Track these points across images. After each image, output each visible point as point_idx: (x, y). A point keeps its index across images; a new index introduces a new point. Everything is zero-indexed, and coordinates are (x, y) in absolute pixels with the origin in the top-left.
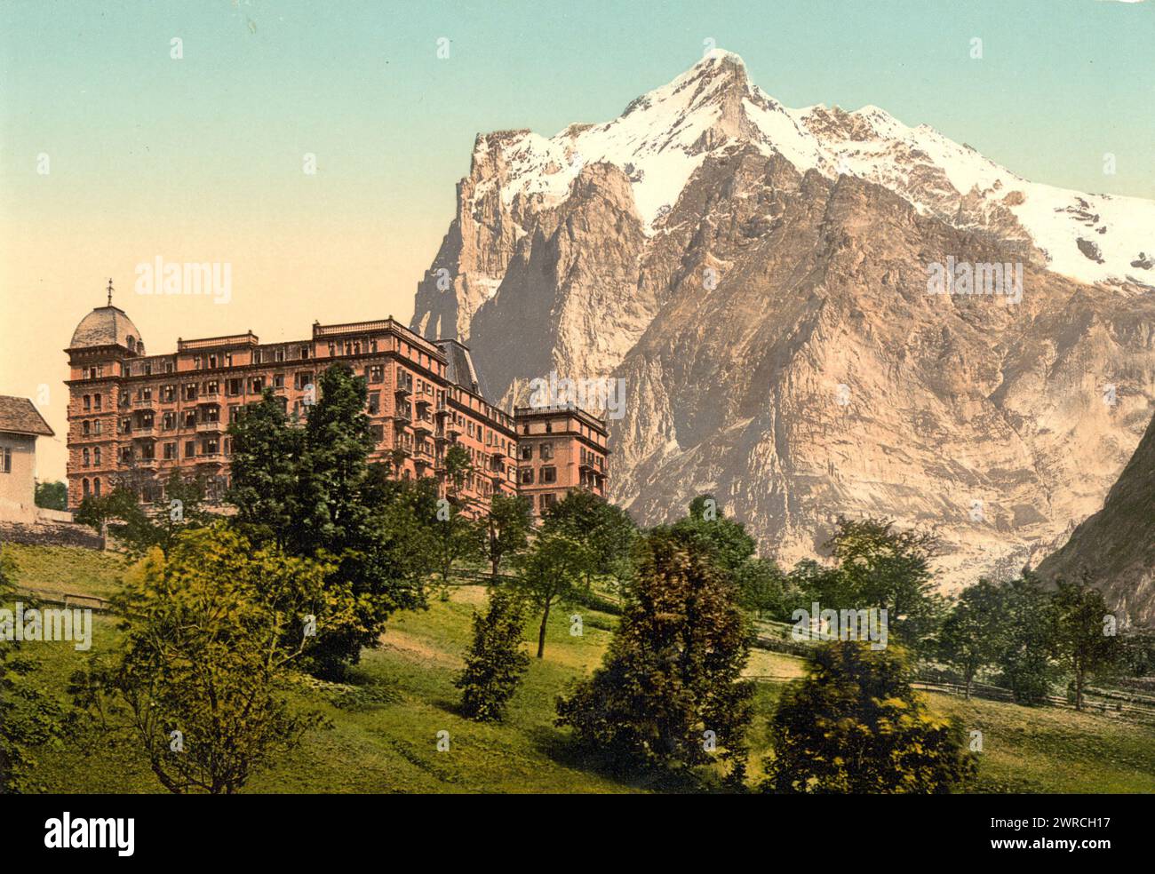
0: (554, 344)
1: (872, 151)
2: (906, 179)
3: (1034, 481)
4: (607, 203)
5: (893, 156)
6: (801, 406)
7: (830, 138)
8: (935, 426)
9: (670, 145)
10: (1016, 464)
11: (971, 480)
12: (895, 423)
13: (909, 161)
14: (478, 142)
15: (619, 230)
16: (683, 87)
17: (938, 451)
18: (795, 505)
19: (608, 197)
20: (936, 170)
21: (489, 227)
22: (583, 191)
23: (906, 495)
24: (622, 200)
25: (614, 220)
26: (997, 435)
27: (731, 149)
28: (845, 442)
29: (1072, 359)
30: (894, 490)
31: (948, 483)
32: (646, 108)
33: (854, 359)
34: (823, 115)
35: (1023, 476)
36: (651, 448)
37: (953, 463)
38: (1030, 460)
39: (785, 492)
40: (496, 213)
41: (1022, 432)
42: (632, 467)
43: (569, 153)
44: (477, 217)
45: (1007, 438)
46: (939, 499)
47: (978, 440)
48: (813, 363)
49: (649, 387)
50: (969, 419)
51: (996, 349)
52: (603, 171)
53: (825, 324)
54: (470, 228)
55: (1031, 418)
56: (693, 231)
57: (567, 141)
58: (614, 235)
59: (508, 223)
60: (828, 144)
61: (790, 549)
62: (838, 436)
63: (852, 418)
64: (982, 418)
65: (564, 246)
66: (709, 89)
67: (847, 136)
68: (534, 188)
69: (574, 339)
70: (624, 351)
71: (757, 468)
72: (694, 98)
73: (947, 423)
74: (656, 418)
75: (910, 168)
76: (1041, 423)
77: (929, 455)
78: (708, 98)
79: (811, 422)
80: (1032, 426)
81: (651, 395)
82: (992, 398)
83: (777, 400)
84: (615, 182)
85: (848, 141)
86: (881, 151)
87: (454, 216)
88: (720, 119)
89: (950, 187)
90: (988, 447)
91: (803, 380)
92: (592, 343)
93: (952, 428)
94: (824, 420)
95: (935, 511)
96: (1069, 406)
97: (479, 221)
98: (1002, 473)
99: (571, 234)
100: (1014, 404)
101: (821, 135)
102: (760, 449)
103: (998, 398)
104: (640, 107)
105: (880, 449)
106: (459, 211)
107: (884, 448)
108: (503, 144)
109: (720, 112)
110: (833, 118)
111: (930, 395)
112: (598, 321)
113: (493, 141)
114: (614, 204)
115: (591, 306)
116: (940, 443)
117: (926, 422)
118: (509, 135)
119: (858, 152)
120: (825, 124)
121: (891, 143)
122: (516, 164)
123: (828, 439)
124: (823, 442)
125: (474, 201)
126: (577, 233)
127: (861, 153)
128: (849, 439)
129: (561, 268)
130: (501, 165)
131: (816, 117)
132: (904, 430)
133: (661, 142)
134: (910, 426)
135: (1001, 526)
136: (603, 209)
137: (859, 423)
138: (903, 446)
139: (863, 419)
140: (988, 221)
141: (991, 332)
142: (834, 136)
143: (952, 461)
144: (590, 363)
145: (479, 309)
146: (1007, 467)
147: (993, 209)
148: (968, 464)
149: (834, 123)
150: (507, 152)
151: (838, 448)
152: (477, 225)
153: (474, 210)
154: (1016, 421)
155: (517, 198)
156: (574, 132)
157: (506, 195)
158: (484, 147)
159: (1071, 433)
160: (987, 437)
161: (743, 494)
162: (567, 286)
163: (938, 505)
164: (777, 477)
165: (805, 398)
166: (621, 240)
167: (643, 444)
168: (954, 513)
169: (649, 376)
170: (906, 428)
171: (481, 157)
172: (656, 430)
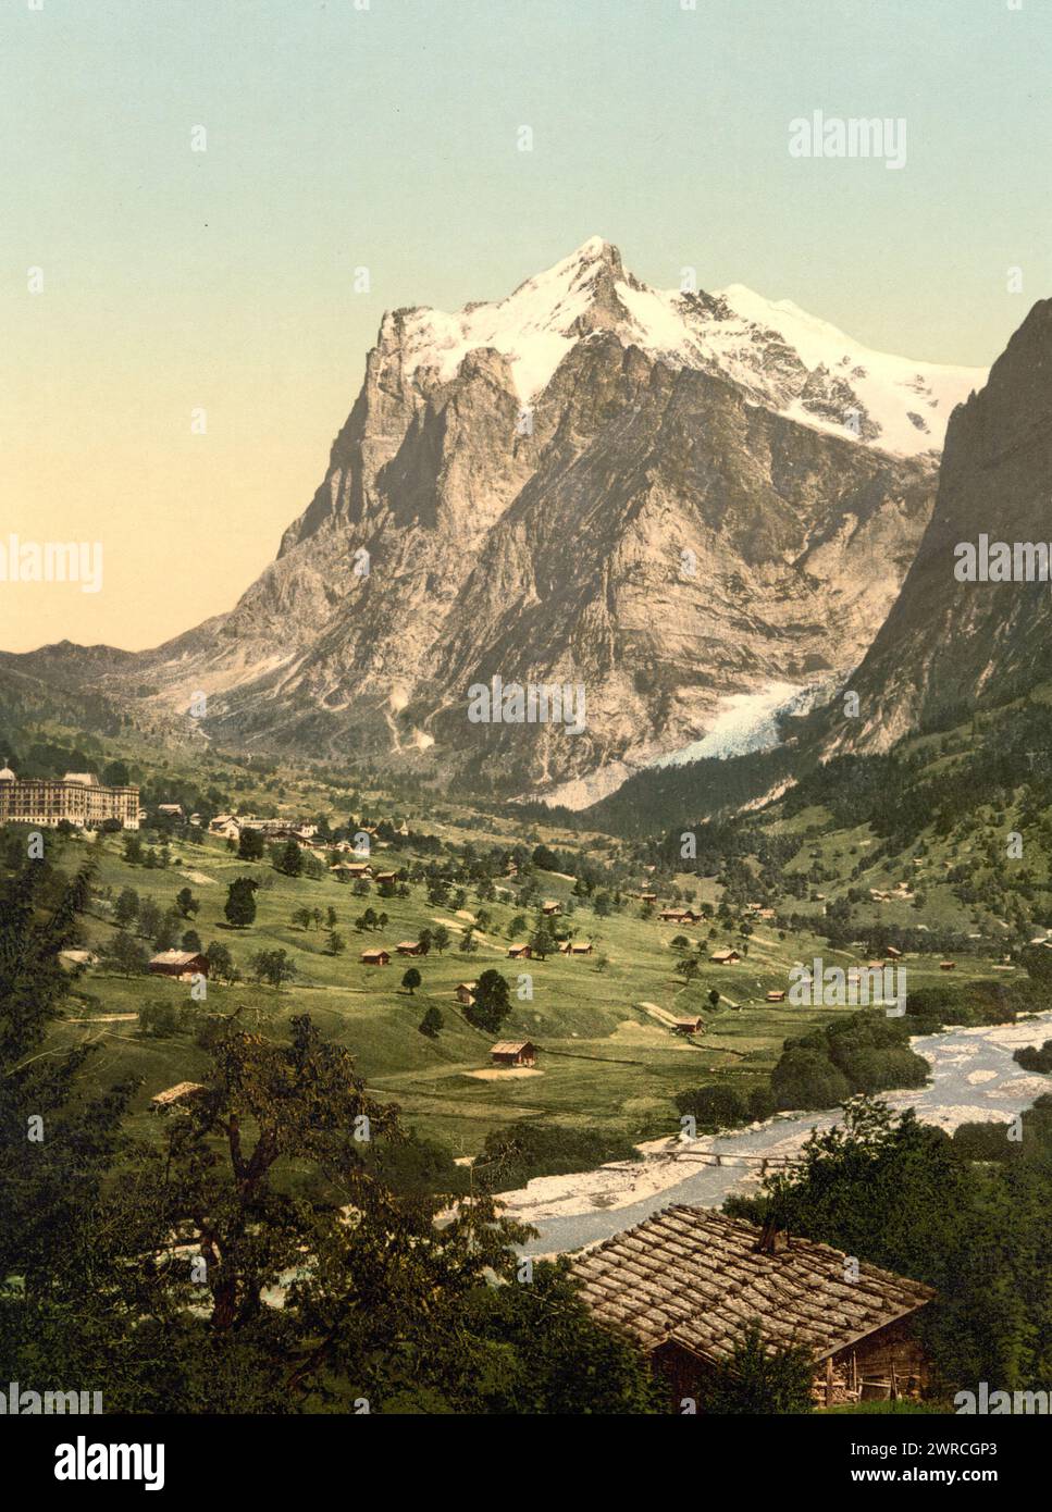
0: (439, 504)
1: (733, 330)
2: (760, 356)
3: (824, 634)
4: (489, 383)
5: (750, 336)
6: (629, 570)
7: (695, 318)
8: (743, 588)
9: (551, 327)
10: (811, 620)
11: (770, 632)
12: (709, 585)
13: (763, 340)
14: (384, 318)
15: (497, 408)
16: (566, 271)
17: (743, 609)
18: (619, 653)
19: (490, 378)
20: (789, 349)
21: (393, 395)
22: (468, 371)
23: (713, 646)
24: (502, 380)
25: (494, 398)
26: (796, 596)
27: (595, 338)
28: (664, 602)
29: (865, 531)
30: (703, 642)
31: (750, 636)
32: (535, 288)
33: (677, 532)
34: (689, 297)
35: (816, 630)
36: (514, 599)
37: (756, 619)
38: (823, 617)
39: (612, 642)
40: (399, 385)
41: (818, 592)
42: (496, 614)
43: (465, 329)
44: (382, 386)
45: (804, 598)
46: (740, 649)
47: (779, 600)
48: (640, 536)
49: (513, 547)
50: (773, 582)
51: (806, 521)
52: (486, 355)
53: (651, 504)
54: (376, 396)
55: (827, 581)
56: (562, 408)
57: (464, 318)
58: (493, 412)
59: (409, 393)
60: (693, 325)
61: (614, 689)
62: (658, 597)
63: (671, 582)
64: (784, 581)
65: (451, 421)
66: (586, 277)
67: (711, 315)
68: (432, 363)
69: (456, 500)
70: (498, 513)
71: (590, 622)
72: (573, 283)
73: (753, 586)
74: (517, 574)
75: (764, 346)
76: (835, 586)
77: (736, 613)
78: (584, 285)
79: (634, 584)
80: (828, 588)
81: (515, 555)
82: (795, 565)
83: (610, 567)
84: (496, 365)
85: (712, 321)
86: (741, 330)
87: (362, 384)
88: (593, 305)
89: (799, 362)
90: (788, 604)
91: (632, 548)
92: (472, 506)
93: (759, 591)
94: (647, 583)
95: (736, 659)
96: (861, 571)
97: (385, 391)
98: (799, 628)
99: (457, 410)
100: (813, 568)
101: (688, 315)
102: (593, 606)
103: (799, 565)
104: (528, 287)
105: (692, 607)
106: (366, 382)
107: (697, 606)
108: (406, 319)
109: (593, 299)
110: (699, 300)
111: (741, 562)
112: (477, 487)
113: (398, 316)
114: (494, 383)
115: (473, 475)
116: (746, 601)
117: (737, 584)
118: (413, 310)
119: (719, 332)
120: (691, 306)
121: (748, 324)
122: (417, 339)
123: (649, 599)
124: (644, 601)
125: (380, 371)
126: (462, 410)
127: (723, 333)
128: (668, 599)
129: (448, 441)
130: (405, 339)
131: (684, 299)
132: (716, 591)
133: (543, 323)
134: (721, 588)
135: (793, 672)
136: (484, 389)
137: (676, 586)
138: (713, 605)
139: (680, 582)
140: (829, 396)
141: (803, 506)
142: (700, 318)
143: (756, 618)
144: (469, 522)
145: (382, 470)
146: (802, 622)
147: (835, 385)
148: (769, 620)
149: (699, 305)
150: (411, 325)
151: (656, 607)
152: (382, 393)
153: (379, 380)
154: (815, 583)
155: (418, 370)
156: (469, 308)
157: (408, 368)
158: (390, 322)
159: (862, 593)
160: (787, 597)
161: (578, 643)
162: (452, 456)
163: (739, 654)
164: (605, 631)
165: (632, 564)
166: (499, 415)
167: (506, 596)
168: (751, 661)
169: (514, 539)
170: (719, 590)
171: (387, 333)
172: (518, 583)
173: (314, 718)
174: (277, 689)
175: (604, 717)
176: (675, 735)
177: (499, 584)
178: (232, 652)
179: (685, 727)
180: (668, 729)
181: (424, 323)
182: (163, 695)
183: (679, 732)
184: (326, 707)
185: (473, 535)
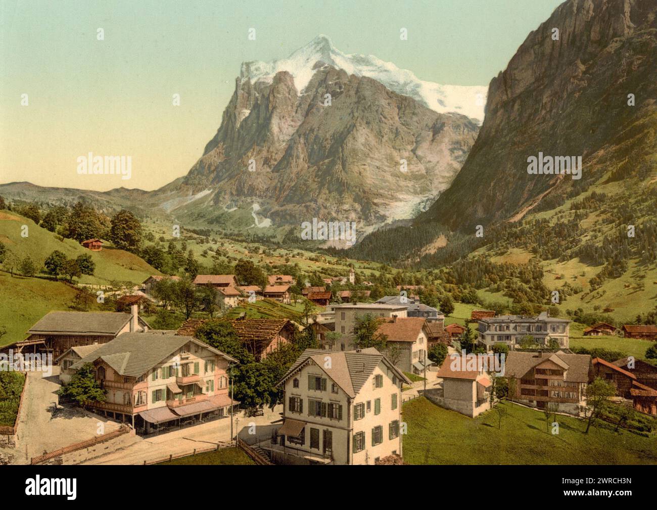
1: (371, 69)
3: (426, 178)
4: (285, 85)
6: (350, 153)
7: (358, 65)
8: (394, 160)
9: (306, 66)
10: (420, 172)
11: (405, 178)
12: (381, 159)
14: (243, 65)
15: (289, 94)
17: (395, 168)
18: (348, 186)
19: (285, 83)
21: (246, 92)
22: (277, 80)
23: (385, 183)
24: (291, 84)
25: (288, 91)
26: (414, 163)
27: (326, 68)
28: (364, 165)
29: (438, 138)
30: (381, 181)
31: (398, 179)
33: (367, 137)
34: (355, 57)
35: (422, 176)
36: (300, 166)
38: (425, 171)
39: (345, 181)
40: (249, 88)
41: (422, 162)
43: (273, 68)
44: (243, 89)
45: (417, 164)
46: (395, 184)
48: (354, 139)
49: (300, 146)
50: (405, 157)
51: (413, 135)
52: (284, 74)
53: (358, 125)
54: (240, 92)
55: (425, 157)
56: (313, 94)
58: (287, 95)
59: (253, 91)
60: (357, 67)
61: (347, 200)
62: (362, 163)
63: (367, 157)
64: (409, 157)
66: (318, 48)
67: (363, 64)
68: (261, 80)
69: (275, 128)
70: (291, 134)
71: (336, 173)
72: (313, 51)
73: (398, 159)
74: (302, 156)
76: (428, 159)
77: (392, 170)
78: (318, 51)
79: (353, 158)
80: (425, 160)
81: (300, 148)
82: (412, 151)
83: (342, 151)
84: (288, 77)
85: (364, 66)
86: (374, 69)
87: (235, 89)
88: (322, 57)
89: (397, 82)
90: (411, 166)
91: (351, 144)
92: (281, 131)
94: (358, 157)
95: (394, 188)
96: (437, 153)
97: (243, 91)
98: (416, 175)
99: (274, 95)
100: (419, 153)
101: (355, 64)
102: (337, 167)
103: (414, 151)
105: (376, 167)
108: (250, 65)
109: (322, 55)
111: (392, 149)
112: (283, 124)
113: (248, 64)
114: (288, 85)
115: (280, 119)
116: (395, 165)
117: (391, 158)
118: (253, 62)
120: (356, 61)
121: (377, 67)
122: (255, 72)
123: (359, 164)
124: (357, 165)
125: (242, 84)
126: (276, 95)
128: (366, 164)
129: (270, 106)
130: (251, 72)
131: (353, 58)
135: (416, 193)
136: (284, 87)
138: (383, 167)
139: (370, 157)
140: (409, 93)
144: (280, 138)
145: (243, 120)
146: (417, 173)
147: (411, 89)
148: (405, 172)
149: (358, 60)
150: (252, 68)
151: (362, 167)
153: (242, 87)
154: (420, 158)
155: (256, 83)
157: (252, 82)
158: (245, 66)
159: (438, 162)
160: (411, 164)
162: (272, 112)
163: (395, 186)
164: (342, 177)
165: (351, 150)
166: (290, 97)
168: (400, 188)
169: (300, 142)
170: (384, 161)
171: (244, 69)
172: (302, 160)
173: (222, 214)
174: (206, 204)
175: (343, 212)
176: (373, 218)
177: (295, 160)
178: (187, 190)
179: (378, 215)
180: (371, 216)
181: (257, 66)
182: (161, 207)
183: (375, 217)
184: (226, 210)
185: (281, 143)
